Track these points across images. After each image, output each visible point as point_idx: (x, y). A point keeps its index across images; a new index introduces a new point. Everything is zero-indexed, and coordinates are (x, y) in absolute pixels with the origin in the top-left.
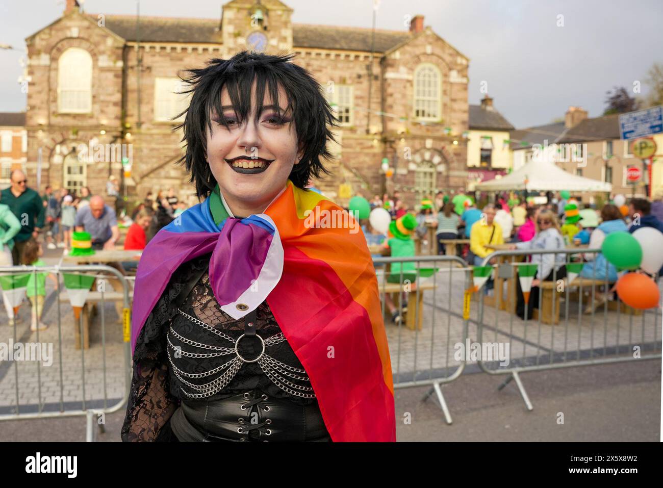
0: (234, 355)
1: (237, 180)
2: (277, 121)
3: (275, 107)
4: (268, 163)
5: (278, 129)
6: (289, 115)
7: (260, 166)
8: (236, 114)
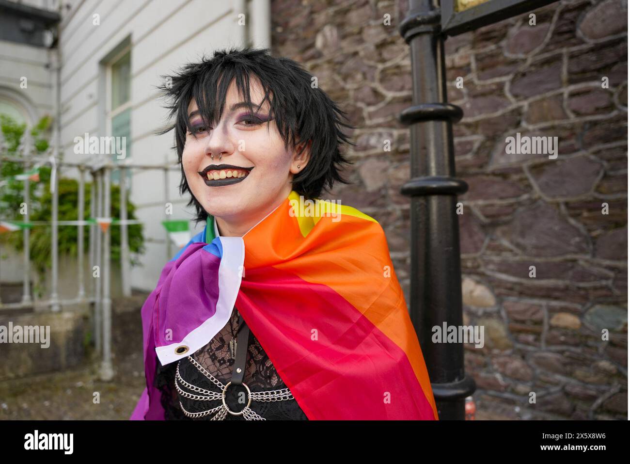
0: (219, 402)
1: (209, 194)
2: (251, 120)
3: (248, 104)
4: (247, 171)
5: (254, 130)
6: (265, 110)
7: (235, 176)
8: (203, 119)
